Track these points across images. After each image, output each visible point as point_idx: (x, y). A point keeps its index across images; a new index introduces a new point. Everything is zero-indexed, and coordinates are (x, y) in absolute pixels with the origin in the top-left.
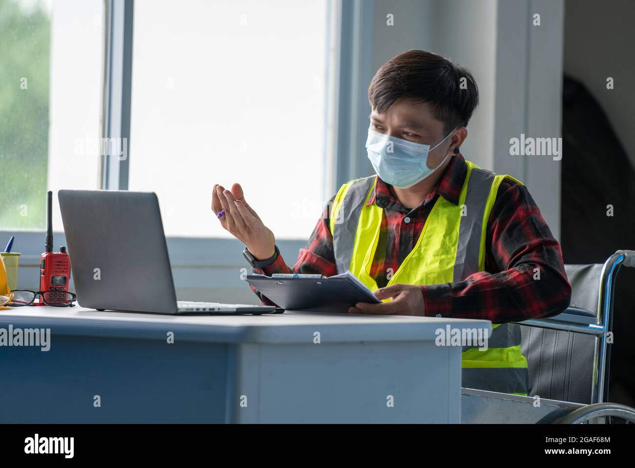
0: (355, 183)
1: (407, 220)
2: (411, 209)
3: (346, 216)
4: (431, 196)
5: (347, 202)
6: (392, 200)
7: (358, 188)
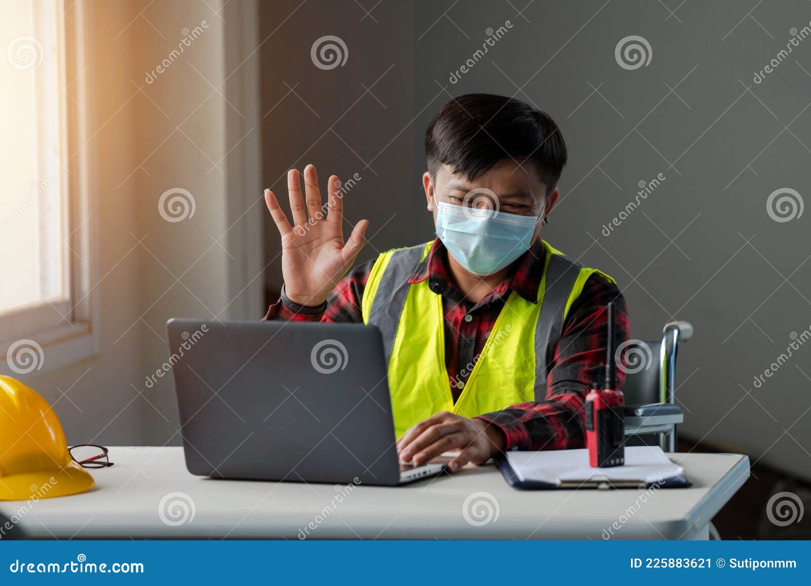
0: (397, 254)
1: (469, 319)
2: (474, 304)
3: (387, 296)
4: (503, 289)
5: (389, 278)
6: (450, 285)
7: (402, 260)
